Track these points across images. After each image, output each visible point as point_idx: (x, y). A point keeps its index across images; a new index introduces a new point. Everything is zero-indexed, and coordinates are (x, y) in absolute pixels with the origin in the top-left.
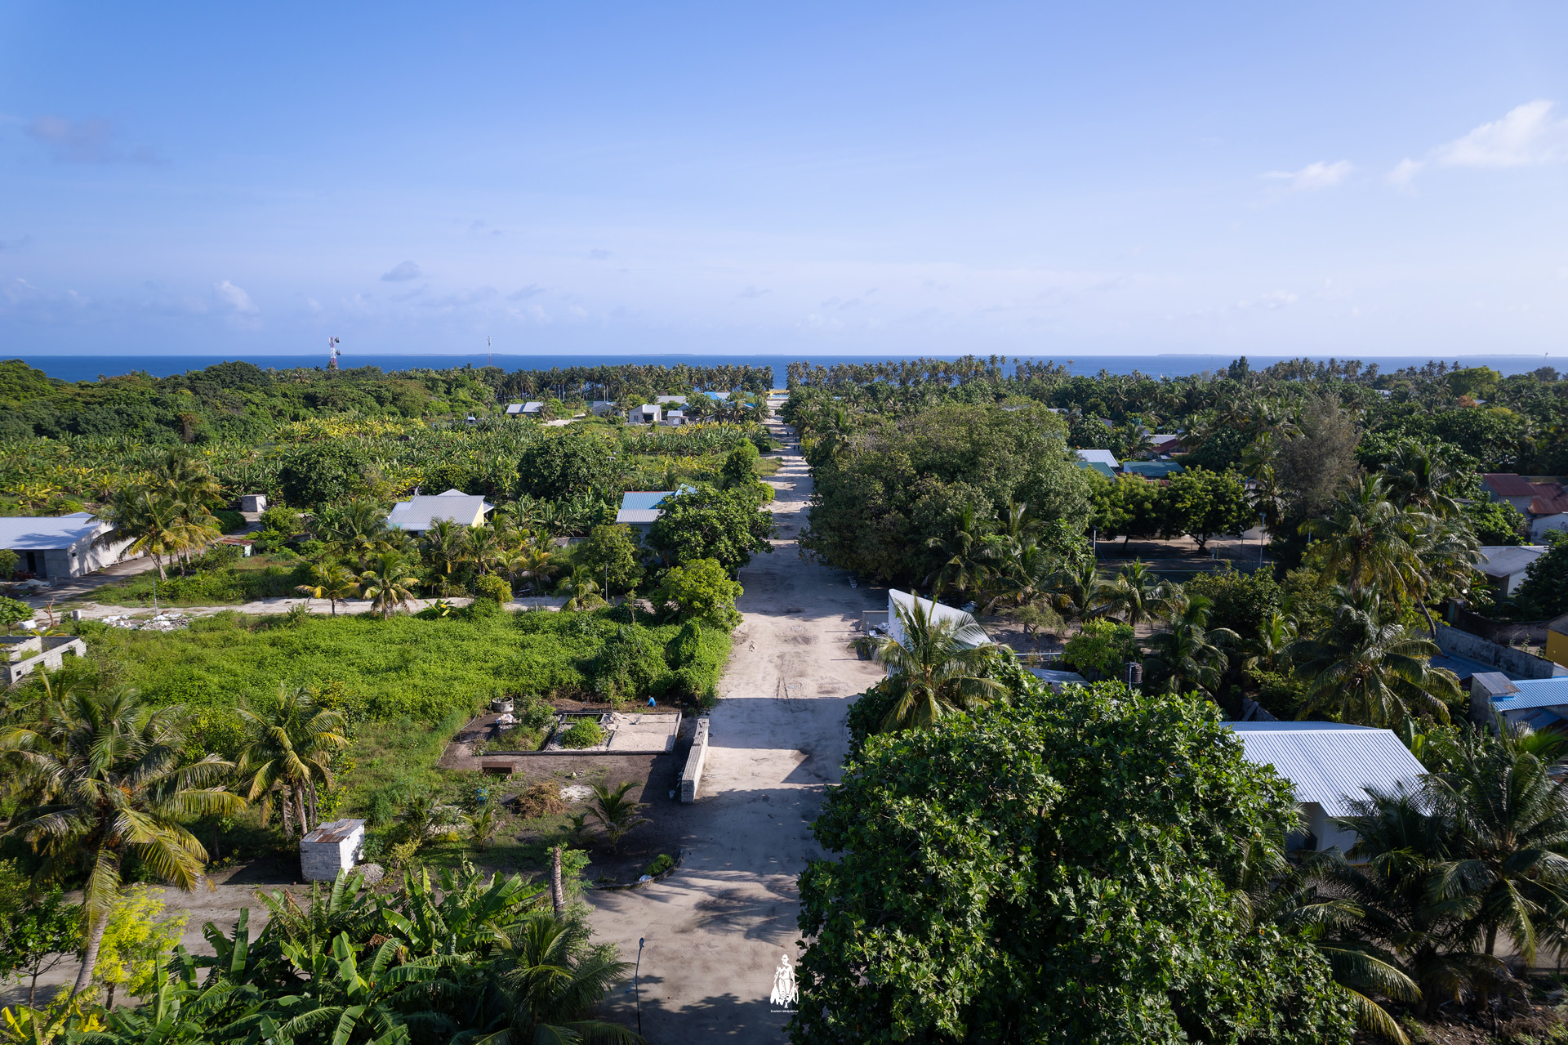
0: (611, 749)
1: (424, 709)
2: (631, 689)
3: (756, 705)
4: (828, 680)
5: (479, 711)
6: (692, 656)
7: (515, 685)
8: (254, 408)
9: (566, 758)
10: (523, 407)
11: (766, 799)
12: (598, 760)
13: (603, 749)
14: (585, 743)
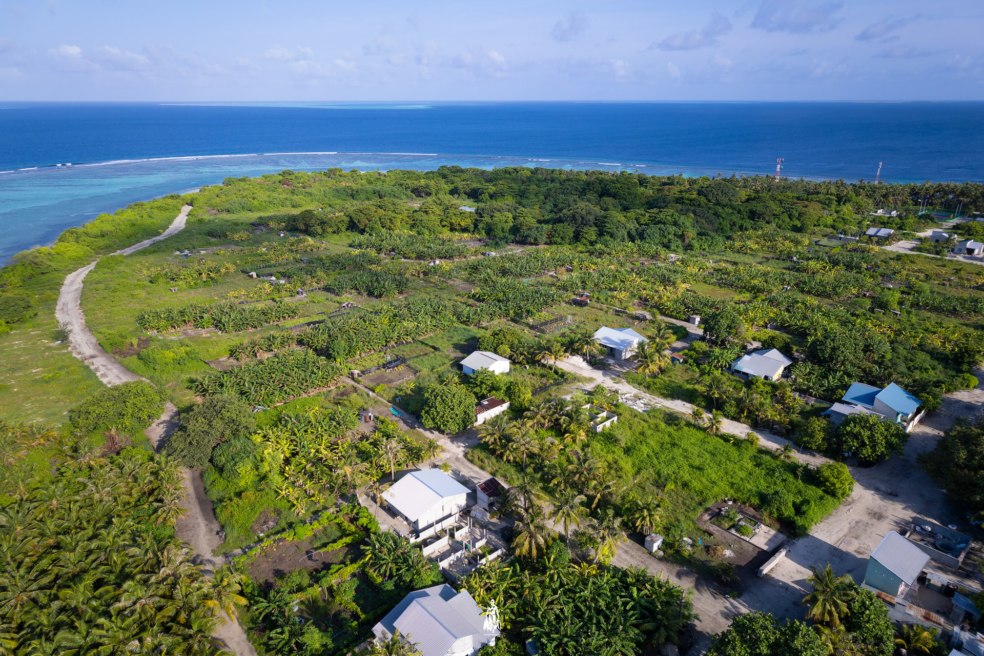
0: (750, 541)
1: (702, 493)
2: (775, 516)
3: (822, 544)
4: (865, 546)
5: (719, 500)
6: (804, 513)
7: (735, 496)
8: (721, 220)
9: (735, 537)
10: (878, 231)
11: (787, 589)
12: (743, 543)
13: (748, 539)
14: (743, 534)
